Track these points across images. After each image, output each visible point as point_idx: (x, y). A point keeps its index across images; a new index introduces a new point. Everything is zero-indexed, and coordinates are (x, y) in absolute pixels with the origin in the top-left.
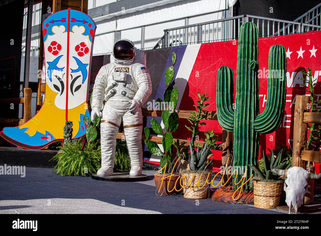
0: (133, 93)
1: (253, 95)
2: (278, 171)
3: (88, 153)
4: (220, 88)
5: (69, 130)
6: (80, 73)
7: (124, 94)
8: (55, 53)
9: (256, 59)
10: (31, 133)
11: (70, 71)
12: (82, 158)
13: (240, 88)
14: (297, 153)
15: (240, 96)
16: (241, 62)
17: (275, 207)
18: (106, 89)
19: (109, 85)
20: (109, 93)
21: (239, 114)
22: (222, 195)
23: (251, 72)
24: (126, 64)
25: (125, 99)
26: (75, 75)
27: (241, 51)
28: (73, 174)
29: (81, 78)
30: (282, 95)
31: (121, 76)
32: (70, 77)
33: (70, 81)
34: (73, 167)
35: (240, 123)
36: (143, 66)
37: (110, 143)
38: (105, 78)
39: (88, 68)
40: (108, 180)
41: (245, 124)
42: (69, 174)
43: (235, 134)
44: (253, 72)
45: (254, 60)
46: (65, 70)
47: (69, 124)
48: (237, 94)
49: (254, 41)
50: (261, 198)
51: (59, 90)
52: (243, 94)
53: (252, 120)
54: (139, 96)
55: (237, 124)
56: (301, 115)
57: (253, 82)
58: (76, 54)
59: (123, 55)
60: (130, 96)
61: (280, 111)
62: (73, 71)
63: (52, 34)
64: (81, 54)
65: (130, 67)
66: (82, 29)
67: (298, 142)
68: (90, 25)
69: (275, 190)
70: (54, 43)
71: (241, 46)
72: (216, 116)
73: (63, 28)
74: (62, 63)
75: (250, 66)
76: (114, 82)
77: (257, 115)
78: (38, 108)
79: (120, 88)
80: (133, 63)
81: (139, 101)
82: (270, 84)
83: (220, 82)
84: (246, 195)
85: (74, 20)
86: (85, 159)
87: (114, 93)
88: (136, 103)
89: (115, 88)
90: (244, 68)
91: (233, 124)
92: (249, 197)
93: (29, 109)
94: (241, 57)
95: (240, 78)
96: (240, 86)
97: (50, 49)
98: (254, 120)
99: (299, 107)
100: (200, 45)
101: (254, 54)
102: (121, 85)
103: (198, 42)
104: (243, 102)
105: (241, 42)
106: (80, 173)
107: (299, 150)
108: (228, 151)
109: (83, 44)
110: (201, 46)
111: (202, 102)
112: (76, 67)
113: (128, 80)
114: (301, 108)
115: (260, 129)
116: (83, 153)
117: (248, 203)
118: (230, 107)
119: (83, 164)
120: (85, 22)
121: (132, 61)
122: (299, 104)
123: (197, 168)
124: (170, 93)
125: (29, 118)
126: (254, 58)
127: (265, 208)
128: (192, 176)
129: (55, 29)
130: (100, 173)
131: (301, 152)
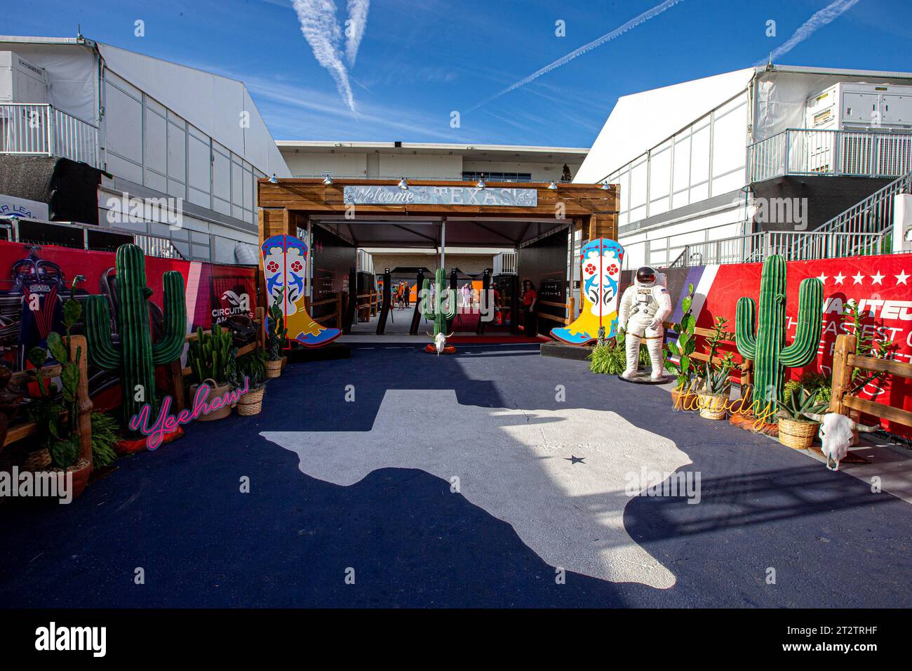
0: (653, 311)
1: (778, 328)
2: (811, 416)
3: (615, 355)
4: (740, 318)
5: (602, 334)
6: (611, 288)
7: (646, 312)
8: (591, 273)
9: (783, 293)
10: (573, 333)
11: (603, 287)
12: (611, 359)
13: (763, 321)
14: (838, 396)
15: (763, 328)
16: (764, 294)
17: (806, 448)
18: (631, 307)
19: (634, 304)
20: (633, 311)
21: (761, 346)
22: (740, 421)
23: (777, 306)
24: (648, 287)
25: (647, 316)
26: (607, 290)
27: (765, 284)
28: (603, 372)
29: (612, 292)
30: (816, 331)
31: (643, 298)
32: (603, 291)
33: (603, 295)
34: (603, 367)
35: (762, 354)
36: (664, 288)
37: (634, 351)
38: (629, 298)
39: (617, 284)
40: (631, 382)
41: (769, 357)
42: (600, 371)
43: (756, 364)
44: (779, 305)
45: (780, 294)
46: (599, 286)
47: (602, 328)
48: (759, 327)
49: (781, 274)
50: (788, 436)
51: (594, 301)
52: (767, 327)
53: (778, 353)
54: (659, 315)
55: (759, 355)
56: (843, 357)
57: (779, 315)
58: (607, 273)
59: (645, 279)
60: (652, 314)
61: (813, 347)
62: (606, 287)
63: (588, 258)
64: (611, 274)
65: (651, 289)
66: (612, 253)
67: (839, 385)
68: (619, 250)
69: (807, 430)
70: (590, 265)
71: (766, 279)
72: (735, 337)
73: (597, 253)
74: (597, 281)
75: (775, 299)
76: (637, 302)
77: (783, 347)
78: (581, 311)
79: (642, 307)
80: (654, 285)
81: (660, 319)
82: (801, 319)
83: (740, 313)
84: (769, 427)
85: (605, 247)
86: (613, 360)
87: (637, 311)
88: (657, 321)
89: (638, 307)
90: (768, 301)
91: (755, 353)
92: (772, 430)
93: (573, 313)
94: (765, 290)
95: (764, 311)
96: (763, 318)
97: (587, 270)
98: (780, 352)
99: (841, 348)
100: (719, 265)
101: (781, 287)
102: (643, 304)
103: (717, 263)
104: (766, 335)
105: (766, 275)
106: (609, 372)
107: (840, 394)
108: (748, 373)
109: (613, 266)
110: (720, 267)
111: (720, 324)
112: (608, 283)
113: (649, 300)
114: (844, 349)
115: (788, 363)
116: (612, 356)
117: (772, 435)
118: (751, 336)
119: (611, 365)
120: (614, 248)
121: (653, 283)
122: (841, 345)
123: (714, 390)
124: (687, 320)
125: (573, 320)
126: (781, 291)
127: (794, 447)
128: (708, 398)
129: (590, 254)
130: (625, 375)
131: (843, 396)
